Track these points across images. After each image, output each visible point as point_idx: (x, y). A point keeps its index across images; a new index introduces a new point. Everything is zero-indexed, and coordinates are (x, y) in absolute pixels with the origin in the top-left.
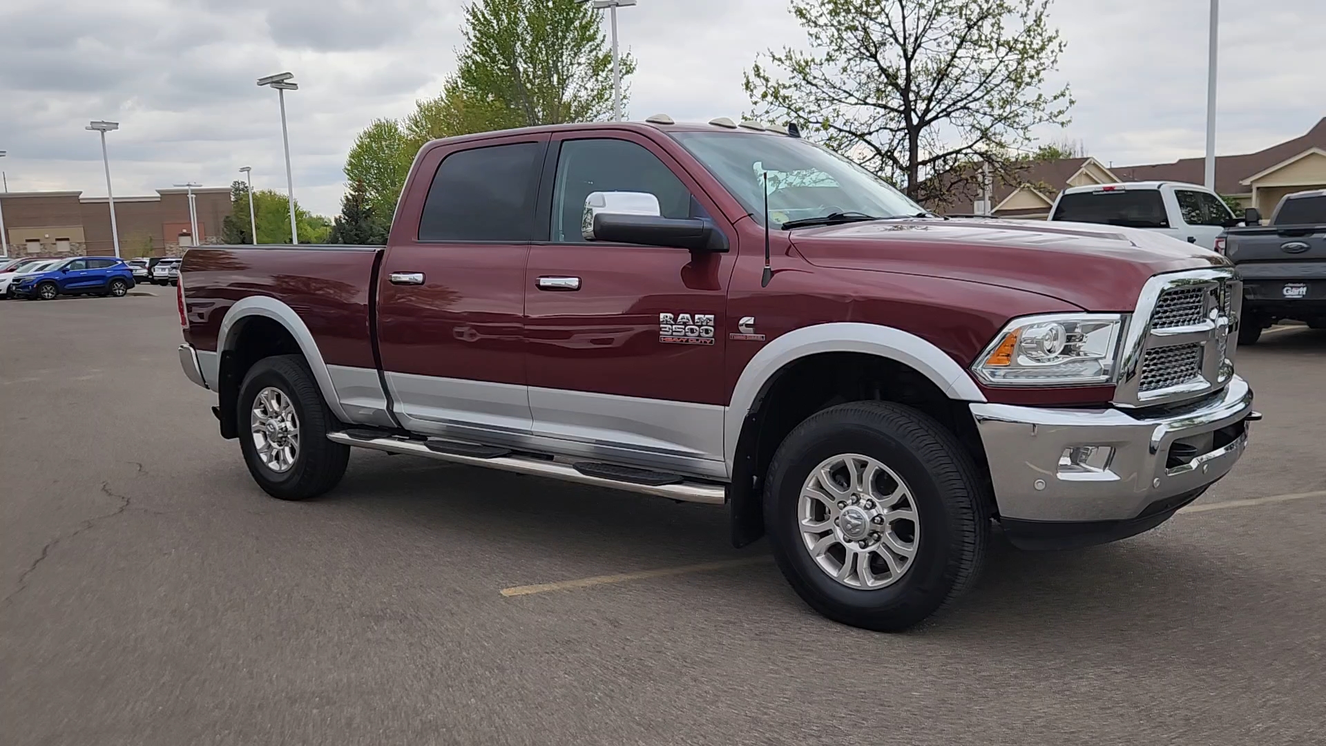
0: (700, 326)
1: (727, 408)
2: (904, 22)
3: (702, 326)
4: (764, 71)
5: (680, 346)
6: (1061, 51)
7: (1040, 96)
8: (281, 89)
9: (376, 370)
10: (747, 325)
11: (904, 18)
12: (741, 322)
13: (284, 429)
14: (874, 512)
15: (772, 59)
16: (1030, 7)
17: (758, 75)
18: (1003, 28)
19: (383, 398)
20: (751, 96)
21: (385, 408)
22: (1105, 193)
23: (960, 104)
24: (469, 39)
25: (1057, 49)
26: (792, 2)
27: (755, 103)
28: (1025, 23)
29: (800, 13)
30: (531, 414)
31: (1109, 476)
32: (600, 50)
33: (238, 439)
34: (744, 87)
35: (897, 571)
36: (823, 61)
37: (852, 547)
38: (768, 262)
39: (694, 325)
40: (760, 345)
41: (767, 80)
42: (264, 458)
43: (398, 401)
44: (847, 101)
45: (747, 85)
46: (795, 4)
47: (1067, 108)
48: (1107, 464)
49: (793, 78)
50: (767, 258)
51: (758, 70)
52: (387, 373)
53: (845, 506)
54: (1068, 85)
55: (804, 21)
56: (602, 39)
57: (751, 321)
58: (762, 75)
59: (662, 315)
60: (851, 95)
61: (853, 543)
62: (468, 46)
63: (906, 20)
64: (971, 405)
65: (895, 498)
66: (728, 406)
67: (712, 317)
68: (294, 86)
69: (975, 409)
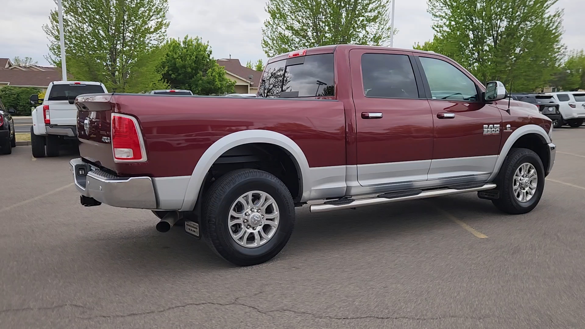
5: (491, 136)
40: (512, 133)
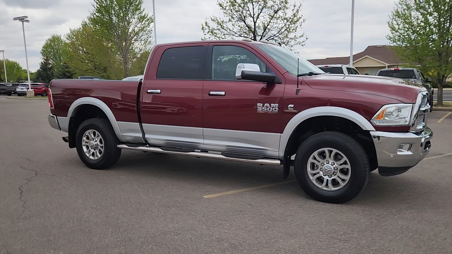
0: (273, 108)
1: (281, 134)
2: (253, 10)
3: (274, 107)
4: (209, 24)
6: (304, 22)
7: (295, 36)
8: (23, 22)
9: (138, 123)
10: (291, 107)
11: (253, 9)
12: (289, 106)
13: (97, 144)
14: (334, 166)
15: (211, 20)
16: (295, 7)
17: (207, 25)
18: (287, 14)
19: (141, 133)
20: (204, 32)
21: (141, 136)
22: (325, 68)
23: (272, 38)
24: (95, 8)
25: (303, 21)
26: (218, 1)
27: (205, 35)
28: (293, 12)
29: (220, 5)
30: (203, 137)
31: (410, 153)
32: (142, 14)
33: (76, 148)
34: (202, 29)
35: (342, 184)
36: (227, 22)
37: (326, 178)
38: (298, 87)
39: (271, 107)
41: (209, 27)
42: (88, 155)
43: (147, 134)
44: (235, 35)
45: (203, 29)
46: (219, 2)
47: (305, 40)
48: (409, 149)
49: (218, 27)
50: (298, 86)
51: (207, 23)
52: (143, 124)
53: (324, 165)
54: (304, 33)
55: (222, 8)
56: (143, 10)
57: (293, 106)
58: (208, 25)
59: (258, 104)
60: (236, 33)
61: (326, 176)
62: (94, 10)
63: (254, 9)
64: (370, 132)
65: (342, 161)
66: (282, 133)
67: (278, 104)
68: (28, 21)
69: (372, 133)
